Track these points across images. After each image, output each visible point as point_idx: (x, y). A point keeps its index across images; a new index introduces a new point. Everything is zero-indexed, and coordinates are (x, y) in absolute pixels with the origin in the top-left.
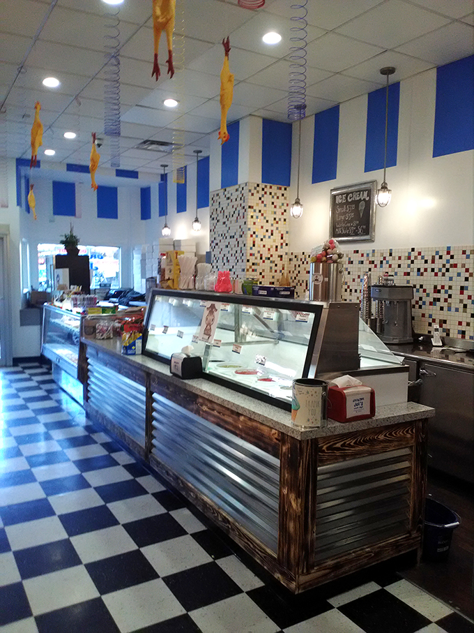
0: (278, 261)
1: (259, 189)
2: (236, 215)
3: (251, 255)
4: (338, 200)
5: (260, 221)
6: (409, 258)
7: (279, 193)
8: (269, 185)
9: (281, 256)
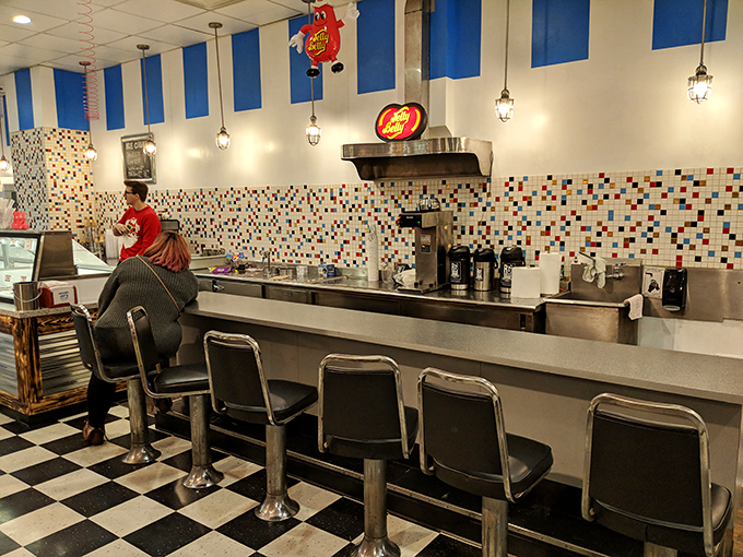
0: (83, 200)
1: (57, 133)
2: (35, 157)
3: (53, 195)
4: (128, 148)
5: (60, 163)
6: (179, 197)
7: (79, 137)
8: (66, 130)
9: (87, 196)
